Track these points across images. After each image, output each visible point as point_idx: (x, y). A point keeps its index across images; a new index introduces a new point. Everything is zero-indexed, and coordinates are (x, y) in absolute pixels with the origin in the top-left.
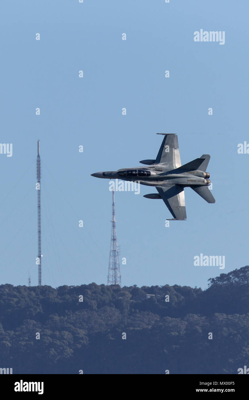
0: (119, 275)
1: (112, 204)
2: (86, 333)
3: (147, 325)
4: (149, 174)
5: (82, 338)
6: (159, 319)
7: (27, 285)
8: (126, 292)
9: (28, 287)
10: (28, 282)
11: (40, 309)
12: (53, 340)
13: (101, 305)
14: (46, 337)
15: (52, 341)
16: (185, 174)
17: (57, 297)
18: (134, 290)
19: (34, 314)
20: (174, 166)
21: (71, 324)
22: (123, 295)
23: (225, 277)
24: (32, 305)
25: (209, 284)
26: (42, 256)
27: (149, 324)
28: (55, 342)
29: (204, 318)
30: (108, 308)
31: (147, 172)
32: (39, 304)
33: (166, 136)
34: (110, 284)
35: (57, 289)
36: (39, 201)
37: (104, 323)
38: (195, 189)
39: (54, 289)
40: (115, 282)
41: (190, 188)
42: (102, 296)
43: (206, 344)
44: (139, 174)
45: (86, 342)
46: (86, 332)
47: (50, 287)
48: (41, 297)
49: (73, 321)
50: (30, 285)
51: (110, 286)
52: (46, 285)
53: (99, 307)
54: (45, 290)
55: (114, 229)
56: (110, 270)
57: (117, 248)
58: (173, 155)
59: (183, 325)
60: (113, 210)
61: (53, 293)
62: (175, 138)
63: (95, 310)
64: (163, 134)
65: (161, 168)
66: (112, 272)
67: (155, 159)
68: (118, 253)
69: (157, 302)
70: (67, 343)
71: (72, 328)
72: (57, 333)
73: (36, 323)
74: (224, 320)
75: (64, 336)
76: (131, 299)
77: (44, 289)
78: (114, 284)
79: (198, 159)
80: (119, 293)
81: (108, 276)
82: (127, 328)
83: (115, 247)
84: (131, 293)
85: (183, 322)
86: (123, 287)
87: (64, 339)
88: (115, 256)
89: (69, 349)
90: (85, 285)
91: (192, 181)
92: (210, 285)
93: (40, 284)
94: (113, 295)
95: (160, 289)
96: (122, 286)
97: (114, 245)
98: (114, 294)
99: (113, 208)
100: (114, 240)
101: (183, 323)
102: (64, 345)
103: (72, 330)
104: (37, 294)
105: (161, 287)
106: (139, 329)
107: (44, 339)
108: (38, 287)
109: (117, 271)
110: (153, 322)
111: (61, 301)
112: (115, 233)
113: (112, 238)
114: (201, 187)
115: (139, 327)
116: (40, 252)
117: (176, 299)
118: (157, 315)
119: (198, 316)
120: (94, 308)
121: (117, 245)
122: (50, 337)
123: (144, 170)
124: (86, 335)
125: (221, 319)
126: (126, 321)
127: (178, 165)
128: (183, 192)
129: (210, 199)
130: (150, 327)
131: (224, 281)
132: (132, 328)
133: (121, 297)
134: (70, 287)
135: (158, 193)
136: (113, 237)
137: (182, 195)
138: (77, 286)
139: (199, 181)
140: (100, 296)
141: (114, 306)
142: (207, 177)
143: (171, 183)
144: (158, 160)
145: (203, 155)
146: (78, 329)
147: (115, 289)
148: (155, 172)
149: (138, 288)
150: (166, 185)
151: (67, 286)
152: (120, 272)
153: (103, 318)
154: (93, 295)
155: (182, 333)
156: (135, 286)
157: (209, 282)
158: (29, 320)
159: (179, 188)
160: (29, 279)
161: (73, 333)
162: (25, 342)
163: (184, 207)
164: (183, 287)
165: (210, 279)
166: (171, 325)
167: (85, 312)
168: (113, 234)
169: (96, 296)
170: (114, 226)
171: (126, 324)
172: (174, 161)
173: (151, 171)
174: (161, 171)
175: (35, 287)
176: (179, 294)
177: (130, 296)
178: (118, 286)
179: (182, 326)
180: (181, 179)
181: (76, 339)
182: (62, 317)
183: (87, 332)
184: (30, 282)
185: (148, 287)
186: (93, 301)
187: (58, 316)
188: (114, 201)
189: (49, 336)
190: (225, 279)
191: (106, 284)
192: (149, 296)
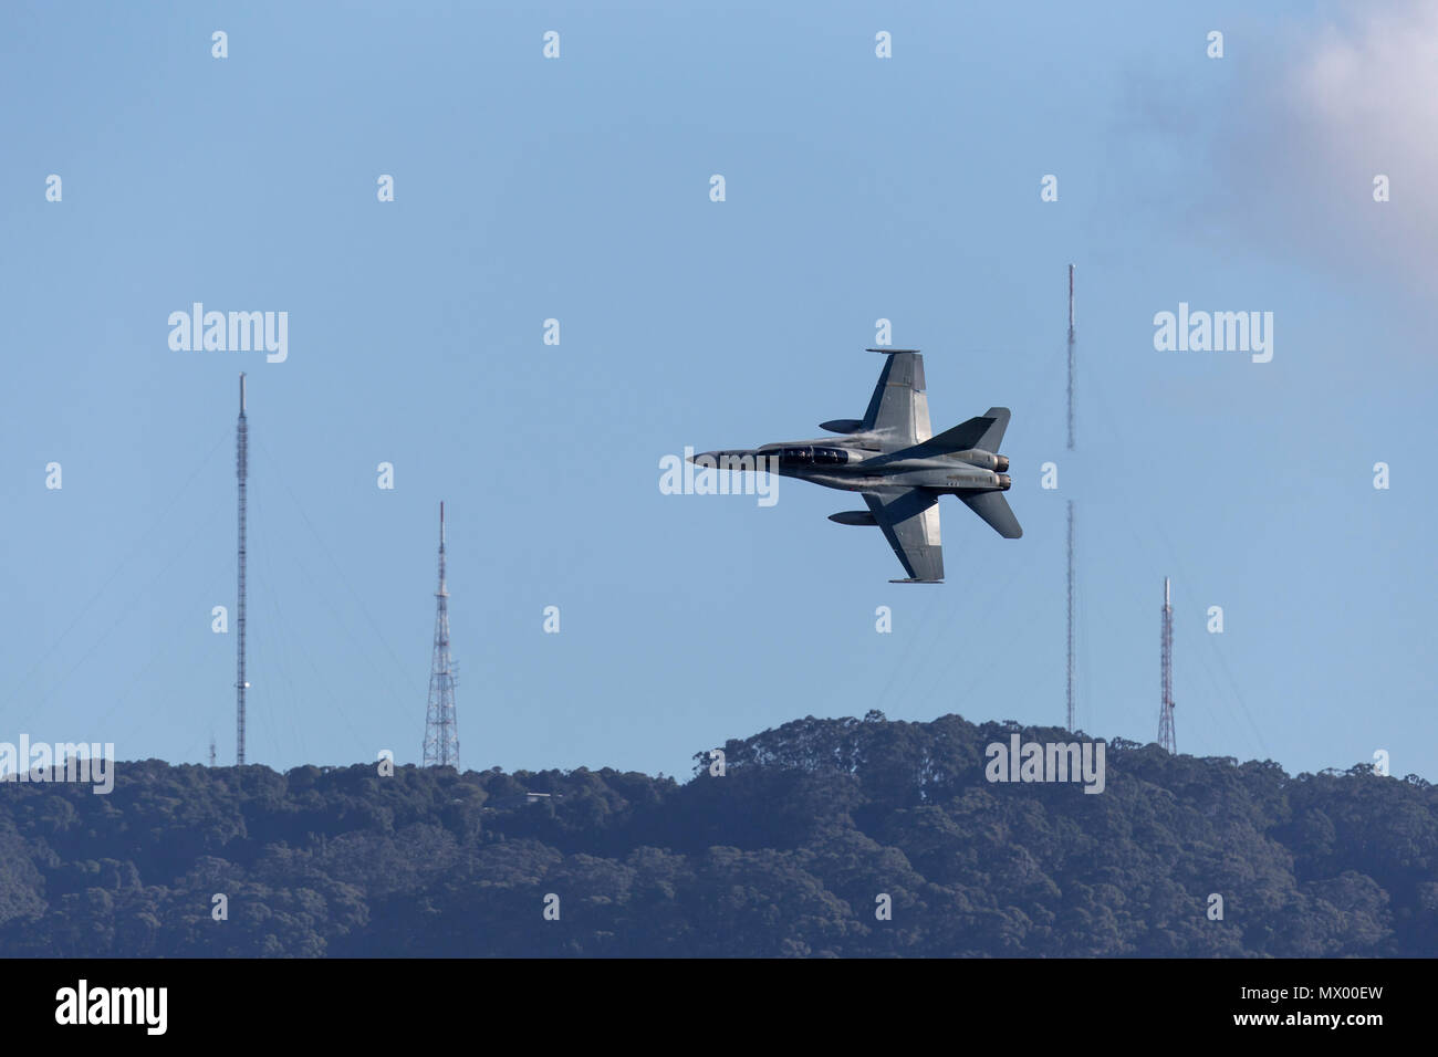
0: (453, 740)
1: (437, 550)
2: (361, 895)
3: (526, 875)
4: (844, 459)
5: (352, 909)
6: (559, 861)
7: (207, 764)
8: (473, 787)
9: (211, 769)
10: (209, 753)
11: (239, 829)
12: (274, 913)
13: (406, 819)
14: (255, 905)
15: (269, 914)
16: (941, 460)
17: (286, 797)
18: (494, 781)
19: (224, 843)
20: (912, 436)
21: (321, 869)
22: (465, 793)
23: (739, 749)
24: (220, 818)
25: (695, 769)
26: (247, 685)
27: (532, 874)
28: (280, 917)
29: (680, 858)
30: (423, 829)
31: (837, 451)
32: (237, 814)
33: (893, 356)
34: (429, 763)
35: (286, 774)
36: (243, 538)
37: (412, 869)
38: (969, 500)
39: (277, 775)
40: (444, 759)
41: (953, 497)
42: (408, 794)
43: (687, 928)
44: (815, 457)
45: (363, 919)
46: (362, 892)
47: (266, 769)
48: (245, 796)
49: (328, 862)
50: (212, 762)
51: (429, 768)
52: (256, 765)
53: (396, 826)
54: (251, 778)
55: (443, 617)
56: (430, 725)
57: (453, 667)
58: (911, 408)
59: (624, 877)
60: (442, 565)
61: (275, 785)
62: (916, 362)
63: (389, 832)
64: (883, 352)
65: (879, 442)
66: (434, 733)
67: (862, 418)
68: (451, 679)
69: (556, 814)
70: (310, 920)
71: (325, 881)
72: (286, 893)
73: (228, 864)
74: (735, 864)
75: (304, 901)
76: (484, 805)
77: (252, 775)
78: (440, 763)
79: (976, 420)
80: (452, 787)
81: (425, 742)
82: (474, 883)
83: (444, 664)
84: (486, 788)
85: (625, 868)
86: (465, 774)
87: (303, 909)
88: (443, 688)
89: (317, 937)
90: (362, 765)
91: (959, 477)
92: (699, 770)
93: (242, 761)
94: (435, 792)
95: (564, 779)
96: (462, 770)
97: (441, 658)
98: (440, 790)
99: (442, 559)
100: (442, 644)
101: (624, 873)
102: (302, 925)
103: (325, 885)
104: (233, 789)
105: (565, 774)
106: (505, 885)
107: (250, 909)
108: (234, 768)
109: (448, 727)
110: (544, 868)
111: (296, 809)
112: (446, 626)
113: (438, 639)
114: (986, 495)
115: (505, 879)
116: (242, 674)
117: (607, 808)
118: (553, 848)
119: (664, 852)
120: (387, 828)
121: (451, 658)
122: (267, 905)
123: (828, 447)
124: (362, 900)
125: (726, 861)
126: (470, 863)
127: (922, 435)
128: (936, 507)
129: (1007, 527)
130: (535, 881)
131: (735, 760)
132: (486, 883)
133: (457, 800)
134: (323, 769)
135: (866, 508)
136: (441, 637)
137: (932, 517)
138: (342, 768)
139: (979, 479)
140: (404, 797)
141: (440, 822)
142: (1001, 468)
143: (904, 483)
144: (869, 422)
145: (992, 410)
146: (342, 884)
147: (443, 778)
148: (860, 453)
149: (504, 774)
150: (890, 487)
151: (314, 767)
152: (456, 731)
153: (411, 854)
154: (383, 791)
155: (620, 897)
156: (497, 769)
157: (697, 762)
158: (209, 857)
159: (926, 495)
160: (213, 748)
161: (330, 896)
162: (198, 918)
163: (938, 549)
164: (627, 773)
165: (698, 755)
166: (591, 876)
167: (362, 838)
168: (439, 630)
169: (390, 795)
170: (442, 608)
171: (471, 870)
172: (912, 424)
173: (849, 451)
174: (878, 451)
175: (228, 768)
176: (614, 793)
177: (484, 796)
178: (451, 768)
179: (621, 879)
180: (930, 472)
181: (337, 910)
182: (299, 850)
183: (365, 891)
184: (214, 755)
185: (532, 774)
186: (384, 809)
187: (289, 847)
188: (444, 541)
189: (263, 900)
190: (739, 753)
191: (419, 764)
192: (533, 798)
